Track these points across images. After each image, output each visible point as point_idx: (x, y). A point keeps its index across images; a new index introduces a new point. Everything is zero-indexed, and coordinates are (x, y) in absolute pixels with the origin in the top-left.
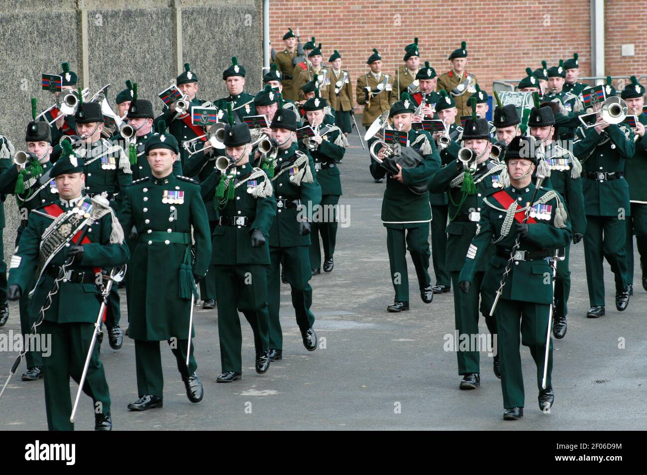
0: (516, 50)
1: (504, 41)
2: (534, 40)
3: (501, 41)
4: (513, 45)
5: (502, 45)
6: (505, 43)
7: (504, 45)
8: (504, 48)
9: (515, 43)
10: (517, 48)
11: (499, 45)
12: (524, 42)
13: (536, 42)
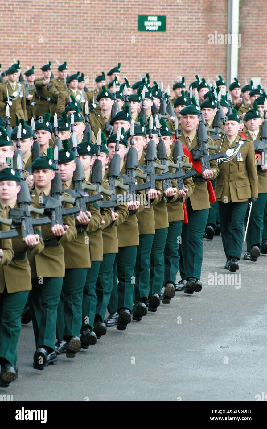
0: (168, 79)
1: (160, 71)
2: (183, 72)
3: (157, 72)
4: (166, 75)
5: (157, 74)
6: (160, 73)
7: (160, 75)
8: (159, 77)
9: (168, 73)
10: (170, 78)
11: (155, 74)
12: (175, 73)
13: (185, 73)
